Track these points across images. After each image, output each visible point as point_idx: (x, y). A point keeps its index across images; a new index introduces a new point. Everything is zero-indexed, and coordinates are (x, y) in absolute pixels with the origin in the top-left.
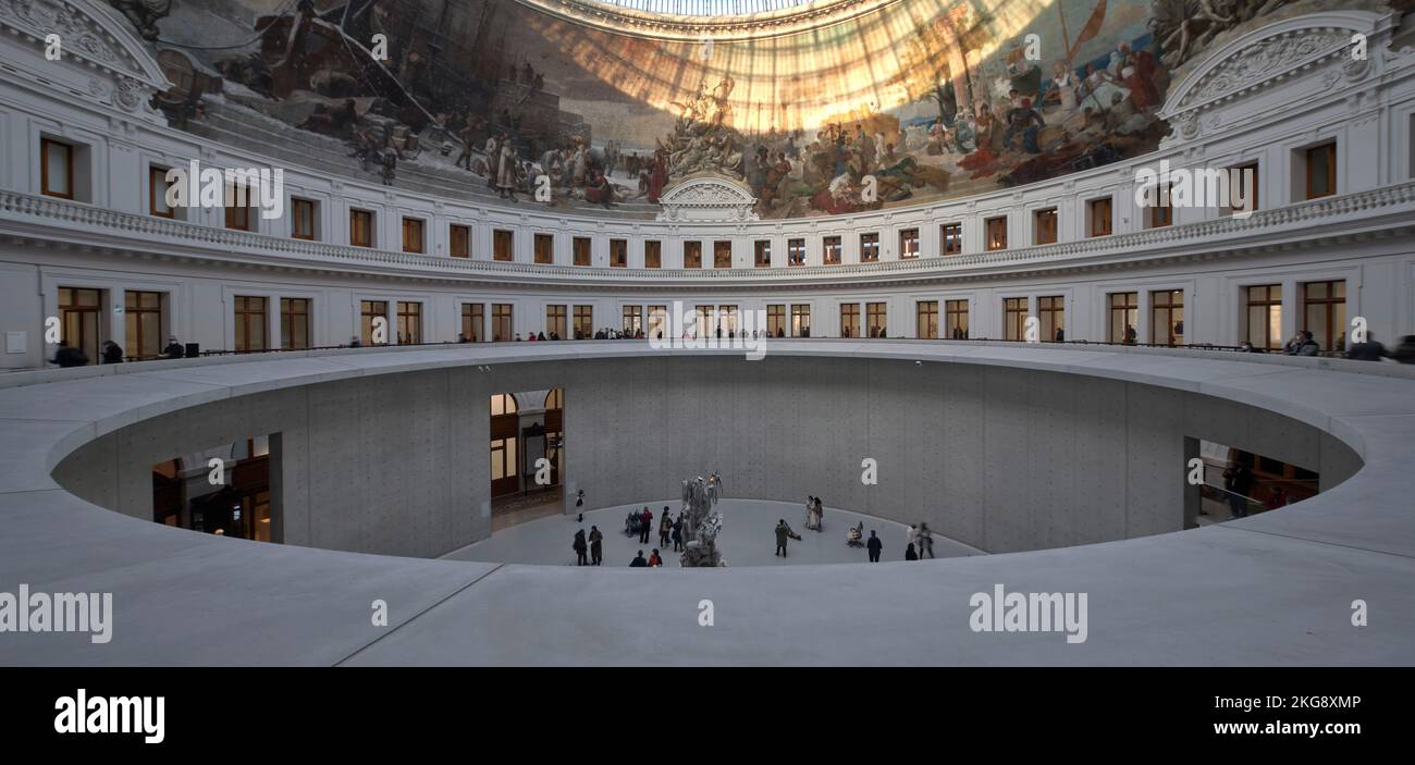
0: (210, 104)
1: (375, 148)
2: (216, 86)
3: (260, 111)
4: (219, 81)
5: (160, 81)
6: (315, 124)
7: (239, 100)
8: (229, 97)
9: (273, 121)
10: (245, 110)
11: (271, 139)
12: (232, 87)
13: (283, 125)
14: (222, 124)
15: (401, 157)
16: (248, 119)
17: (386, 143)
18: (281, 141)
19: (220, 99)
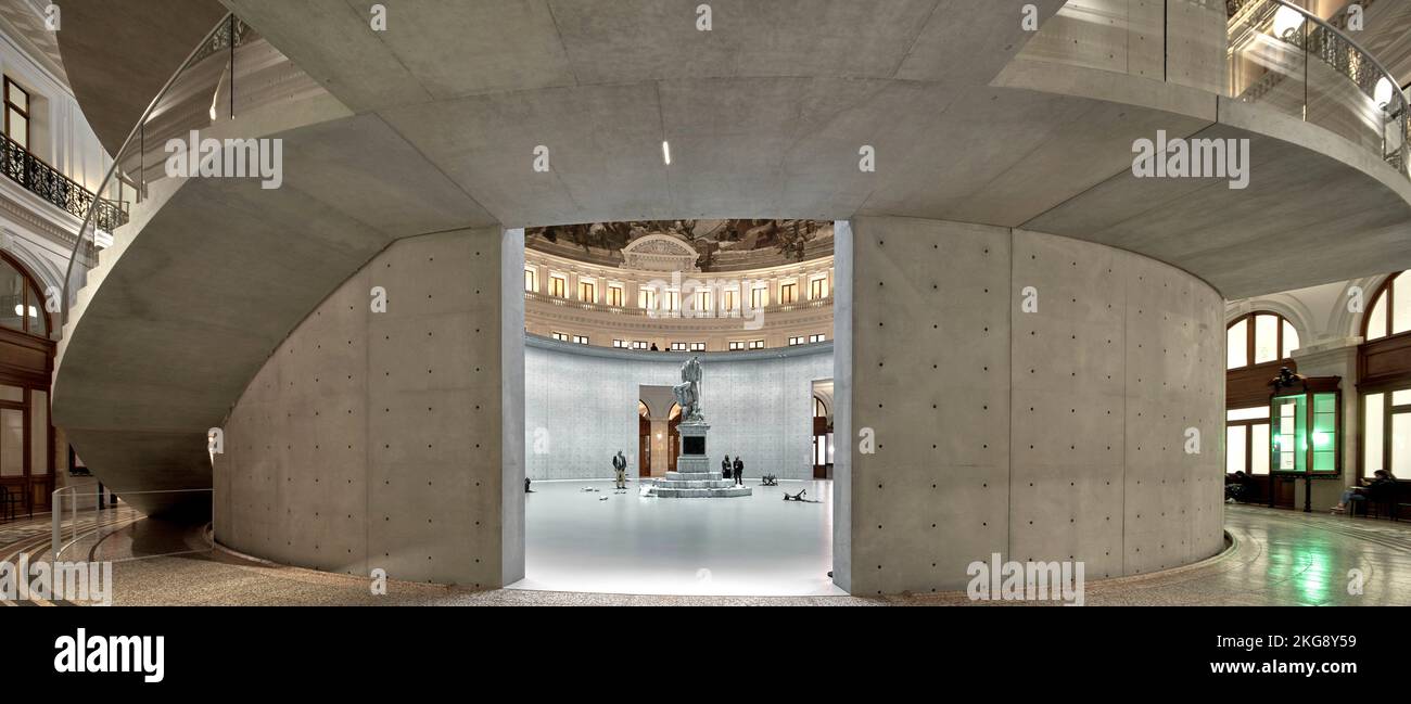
0: (715, 256)
1: (791, 242)
2: (716, 247)
3: (735, 249)
4: (717, 244)
5: (695, 256)
6: (759, 245)
7: (726, 249)
8: (722, 249)
9: (740, 252)
10: (729, 252)
11: (741, 261)
12: (722, 244)
13: (745, 252)
14: (722, 263)
15: (806, 240)
16: (731, 256)
17: (796, 236)
18: (746, 260)
19: (719, 252)
